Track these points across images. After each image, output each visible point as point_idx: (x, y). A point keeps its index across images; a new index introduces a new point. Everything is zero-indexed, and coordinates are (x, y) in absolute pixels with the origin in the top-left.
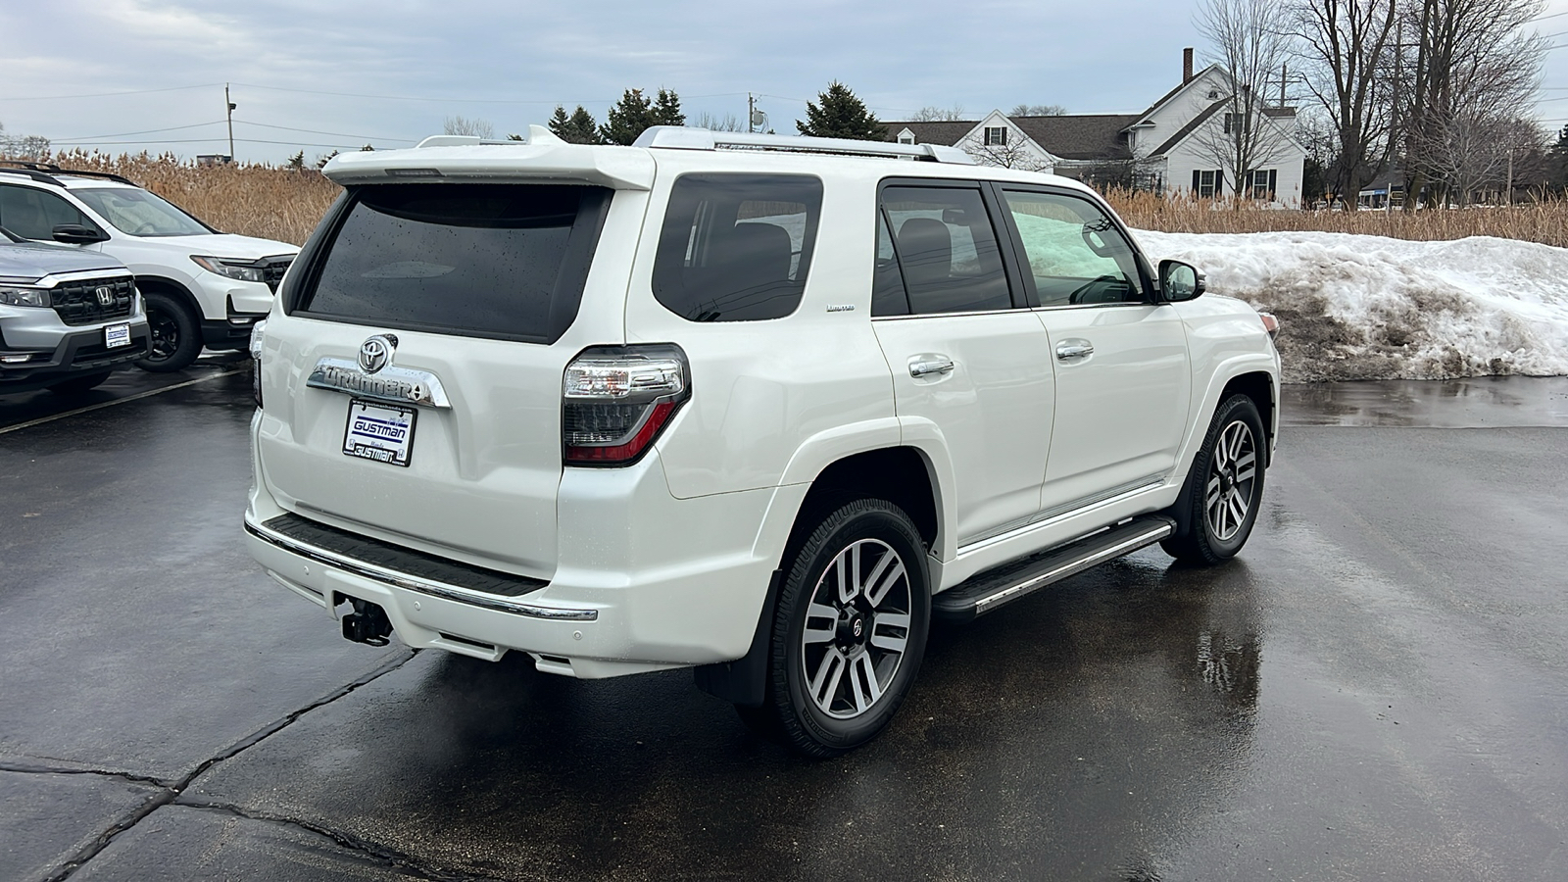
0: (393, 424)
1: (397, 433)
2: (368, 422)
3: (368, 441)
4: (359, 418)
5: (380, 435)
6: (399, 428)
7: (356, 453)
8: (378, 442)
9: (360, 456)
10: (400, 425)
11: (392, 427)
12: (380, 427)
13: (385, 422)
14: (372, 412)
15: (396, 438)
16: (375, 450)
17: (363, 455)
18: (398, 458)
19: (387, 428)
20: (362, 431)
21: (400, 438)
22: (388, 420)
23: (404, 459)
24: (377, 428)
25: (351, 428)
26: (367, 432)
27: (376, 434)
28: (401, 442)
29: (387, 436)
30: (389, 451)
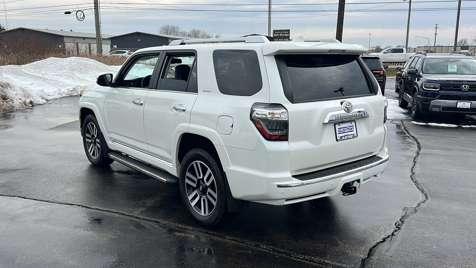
0: (349, 127)
1: (351, 129)
2: (342, 129)
3: (343, 135)
4: (339, 129)
5: (347, 131)
6: (352, 127)
7: (342, 139)
8: (346, 134)
9: (344, 140)
10: (352, 126)
11: (349, 128)
12: (346, 129)
13: (347, 127)
14: (342, 126)
15: (352, 130)
16: (348, 136)
17: (344, 139)
18: (354, 136)
19: (348, 129)
20: (341, 132)
21: (353, 130)
22: (348, 126)
23: (356, 135)
24: (345, 130)
25: (337, 133)
26: (343, 132)
27: (345, 131)
28: (353, 131)
29: (349, 131)
30: (352, 135)
